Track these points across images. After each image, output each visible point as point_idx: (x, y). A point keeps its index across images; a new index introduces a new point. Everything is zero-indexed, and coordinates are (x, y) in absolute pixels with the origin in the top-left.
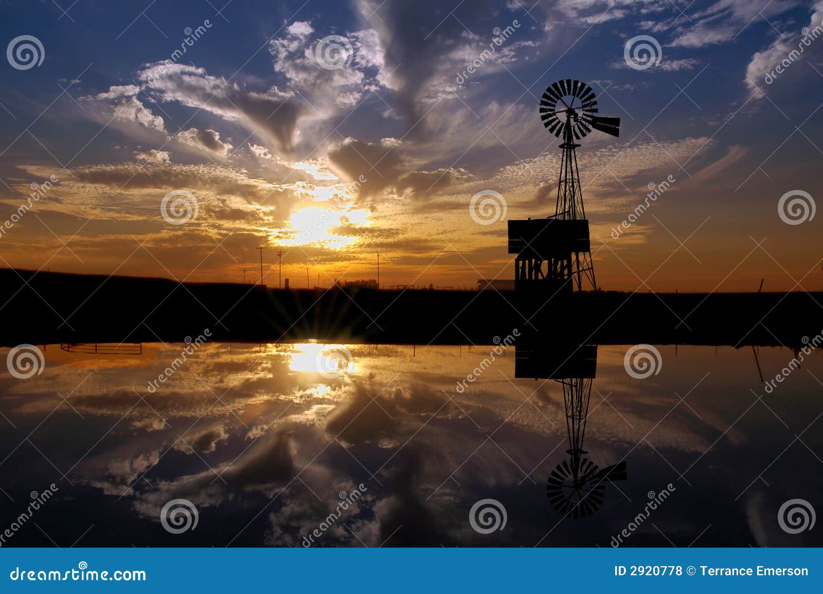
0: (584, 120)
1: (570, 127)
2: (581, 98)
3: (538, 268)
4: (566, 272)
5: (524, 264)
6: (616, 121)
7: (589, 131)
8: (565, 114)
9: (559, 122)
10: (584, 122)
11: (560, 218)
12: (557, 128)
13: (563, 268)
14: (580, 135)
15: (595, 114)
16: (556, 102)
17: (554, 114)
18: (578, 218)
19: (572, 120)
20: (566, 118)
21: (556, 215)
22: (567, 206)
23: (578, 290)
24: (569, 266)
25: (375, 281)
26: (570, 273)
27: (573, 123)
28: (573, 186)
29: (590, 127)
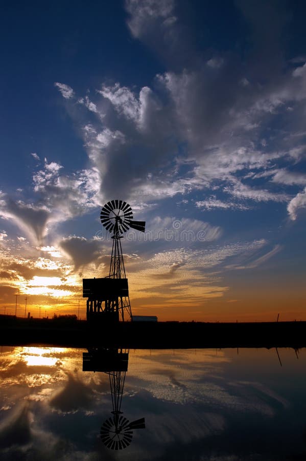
0: (125, 222)
1: (118, 227)
2: (123, 210)
3: (99, 305)
4: (115, 308)
5: (92, 303)
6: (143, 223)
7: (128, 229)
8: (114, 219)
9: (111, 224)
10: (125, 224)
11: (112, 277)
12: (110, 227)
13: (113, 305)
14: (123, 231)
15: (131, 219)
16: (109, 213)
17: (109, 220)
18: (122, 278)
19: (118, 223)
20: (115, 222)
21: (110, 276)
22: (116, 271)
23: (122, 320)
24: (117, 304)
25: (75, 315)
26: (117, 309)
27: (119, 224)
28: (119, 259)
29: (129, 226)
